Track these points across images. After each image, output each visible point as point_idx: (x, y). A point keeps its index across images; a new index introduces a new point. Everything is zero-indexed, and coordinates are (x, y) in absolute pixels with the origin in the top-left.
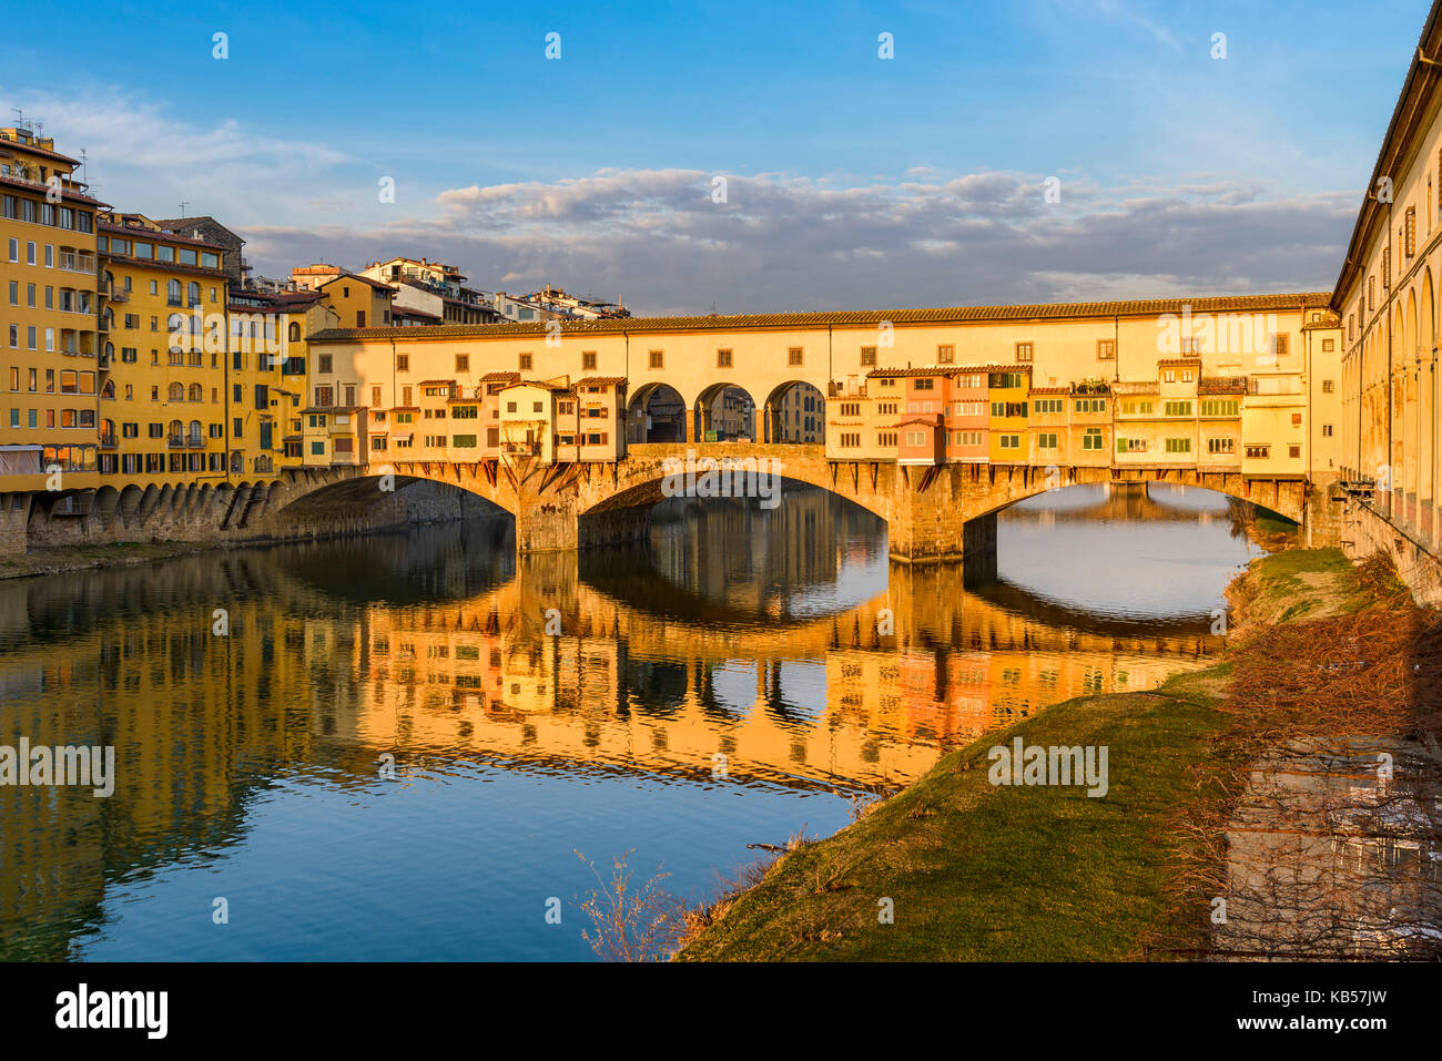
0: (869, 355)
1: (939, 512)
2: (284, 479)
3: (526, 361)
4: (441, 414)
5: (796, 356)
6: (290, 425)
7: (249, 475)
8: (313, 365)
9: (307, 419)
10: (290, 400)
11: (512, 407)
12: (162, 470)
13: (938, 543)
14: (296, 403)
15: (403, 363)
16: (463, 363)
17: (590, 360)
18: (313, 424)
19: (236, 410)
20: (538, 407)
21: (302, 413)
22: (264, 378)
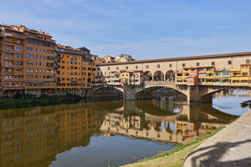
0: (184, 65)
1: (196, 94)
2: (93, 88)
3: (127, 68)
4: (114, 77)
5: (171, 66)
6: (93, 79)
7: (86, 87)
8: (97, 69)
9: (95, 78)
10: (93, 75)
11: (123, 75)
12: (69, 86)
13: (196, 100)
14: (94, 75)
15: (109, 69)
16: (118, 68)
17: (137, 67)
18: (96, 79)
19: (84, 76)
20: (127, 75)
21: (95, 77)
22: (89, 71)
